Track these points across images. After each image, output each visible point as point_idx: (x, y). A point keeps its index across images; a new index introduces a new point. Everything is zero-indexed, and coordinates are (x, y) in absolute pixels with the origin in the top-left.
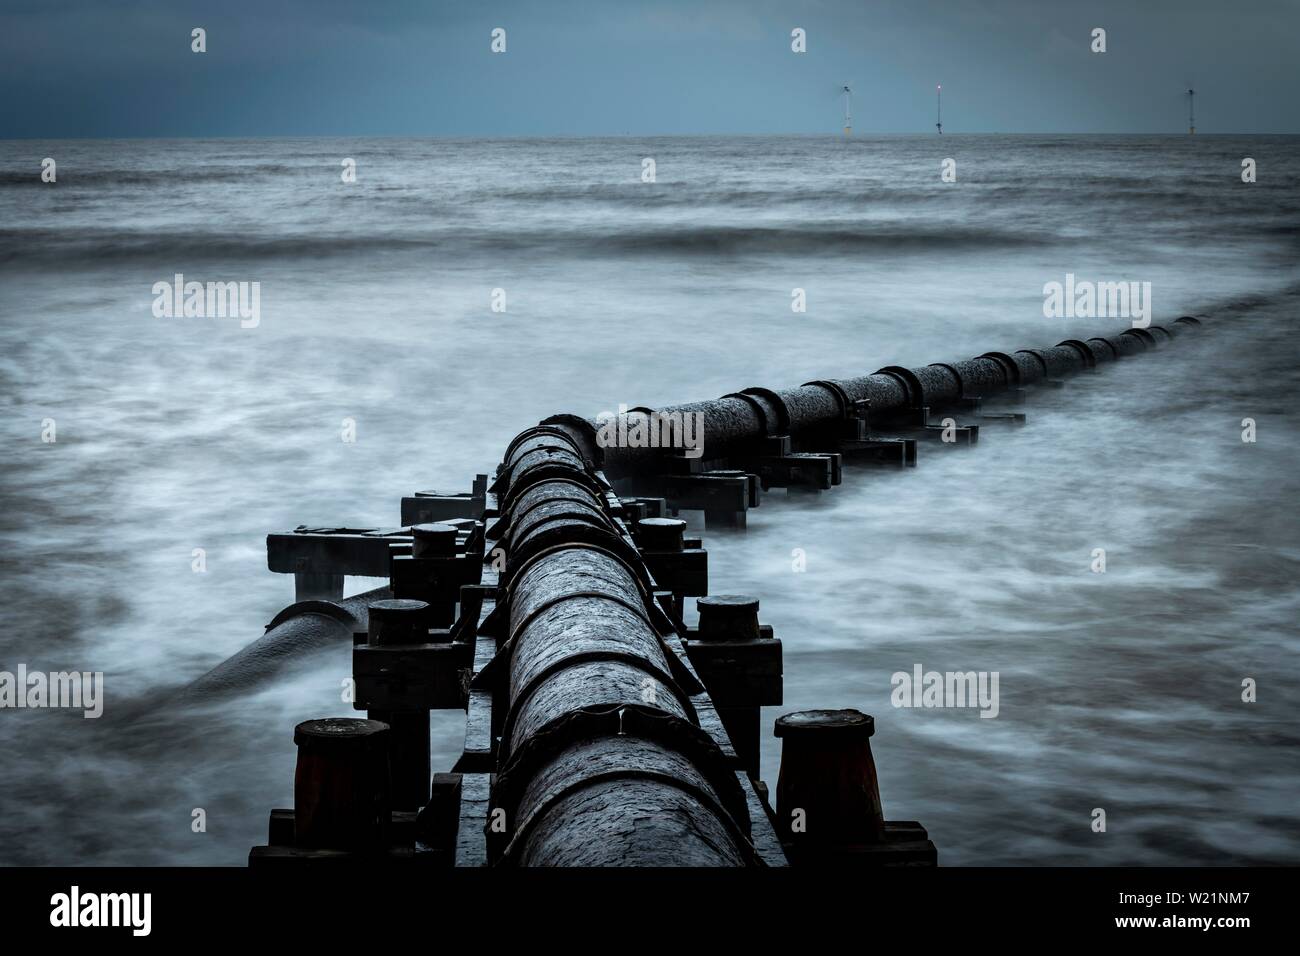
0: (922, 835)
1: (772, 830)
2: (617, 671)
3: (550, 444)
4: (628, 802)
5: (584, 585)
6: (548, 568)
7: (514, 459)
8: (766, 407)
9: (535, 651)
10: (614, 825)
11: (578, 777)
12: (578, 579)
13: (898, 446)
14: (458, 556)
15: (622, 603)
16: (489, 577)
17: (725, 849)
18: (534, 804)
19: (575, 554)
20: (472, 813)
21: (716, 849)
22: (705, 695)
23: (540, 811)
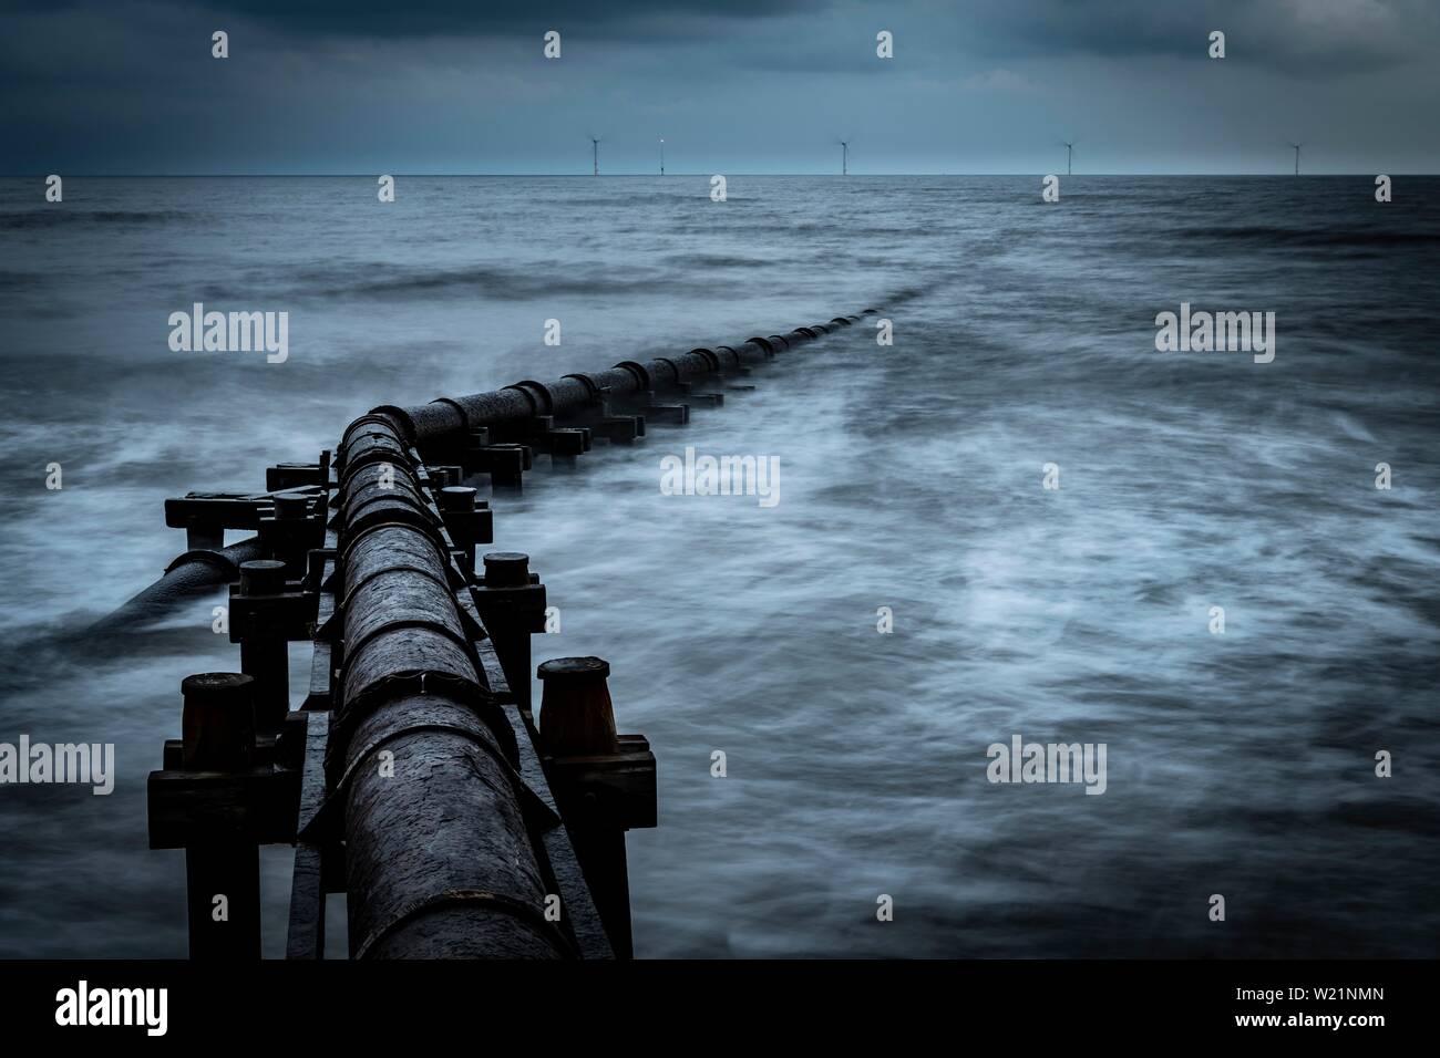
0: (645, 747)
1: (535, 755)
2: (423, 636)
3: (376, 431)
4: (428, 751)
5: (398, 560)
6: (372, 543)
7: (350, 442)
8: (536, 395)
9: (362, 616)
10: (418, 772)
11: (391, 730)
12: (394, 554)
13: (632, 422)
14: (309, 517)
15: (426, 574)
16: (331, 542)
17: (498, 785)
18: (359, 748)
19: (392, 532)
20: (315, 746)
21: (493, 788)
22: (488, 639)
23: (363, 757)
